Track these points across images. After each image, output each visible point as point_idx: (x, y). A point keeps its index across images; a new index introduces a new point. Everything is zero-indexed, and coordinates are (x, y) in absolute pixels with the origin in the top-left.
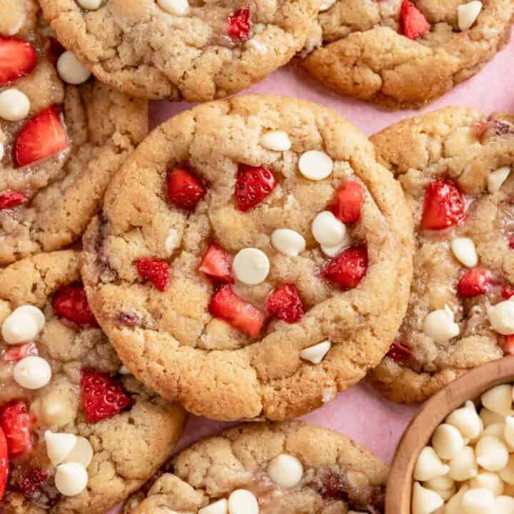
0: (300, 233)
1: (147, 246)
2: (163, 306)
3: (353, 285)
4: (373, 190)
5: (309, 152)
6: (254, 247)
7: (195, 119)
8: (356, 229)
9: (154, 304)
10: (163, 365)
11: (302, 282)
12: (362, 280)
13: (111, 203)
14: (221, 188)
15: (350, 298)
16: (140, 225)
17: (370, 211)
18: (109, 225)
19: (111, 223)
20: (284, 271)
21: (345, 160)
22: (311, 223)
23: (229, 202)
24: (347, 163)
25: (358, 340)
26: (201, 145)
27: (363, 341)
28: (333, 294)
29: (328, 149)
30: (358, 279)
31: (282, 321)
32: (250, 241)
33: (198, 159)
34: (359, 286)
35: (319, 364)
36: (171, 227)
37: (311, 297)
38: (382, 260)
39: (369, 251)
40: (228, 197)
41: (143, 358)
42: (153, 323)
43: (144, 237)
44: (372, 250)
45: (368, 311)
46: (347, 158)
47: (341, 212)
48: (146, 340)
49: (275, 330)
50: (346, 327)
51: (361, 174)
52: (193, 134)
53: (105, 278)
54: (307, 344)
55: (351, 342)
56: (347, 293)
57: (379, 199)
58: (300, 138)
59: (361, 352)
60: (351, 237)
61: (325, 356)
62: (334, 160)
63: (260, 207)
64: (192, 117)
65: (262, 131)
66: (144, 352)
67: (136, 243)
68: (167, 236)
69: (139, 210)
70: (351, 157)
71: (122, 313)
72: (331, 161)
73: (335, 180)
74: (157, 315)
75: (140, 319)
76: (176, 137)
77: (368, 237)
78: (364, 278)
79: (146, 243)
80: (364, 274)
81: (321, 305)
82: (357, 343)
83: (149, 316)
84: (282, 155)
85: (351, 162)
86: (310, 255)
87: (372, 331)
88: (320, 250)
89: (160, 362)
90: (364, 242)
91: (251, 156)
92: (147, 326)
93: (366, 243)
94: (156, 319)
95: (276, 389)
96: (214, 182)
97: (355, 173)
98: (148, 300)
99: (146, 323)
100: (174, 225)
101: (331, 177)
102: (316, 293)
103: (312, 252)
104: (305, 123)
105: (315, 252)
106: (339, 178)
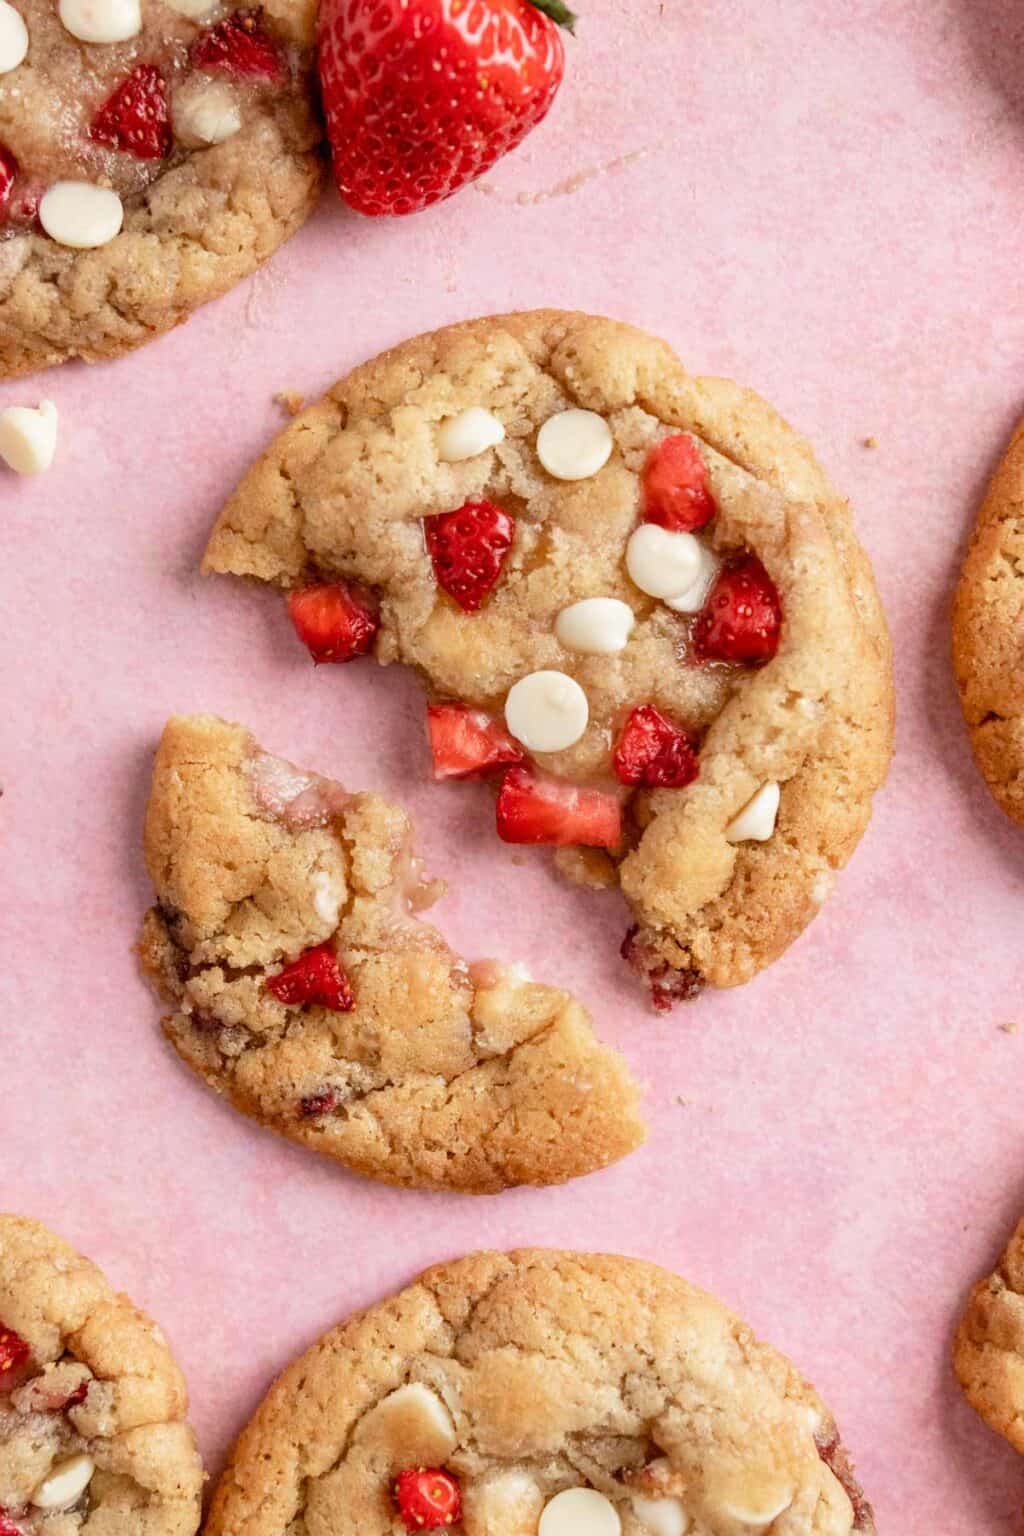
0: (610, 597)
1: (282, 931)
2: (368, 1036)
3: (766, 649)
4: (715, 437)
5: (549, 422)
6: (532, 671)
7: (284, 474)
8: (718, 532)
9: (350, 1041)
10: (441, 1147)
11: (665, 692)
12: (783, 632)
13: (167, 879)
14: (408, 587)
15: (776, 680)
16: (248, 893)
17: (730, 484)
18: (184, 921)
19: (187, 918)
20: (620, 688)
21: (628, 406)
22: (622, 565)
23: (438, 606)
24: (636, 409)
25: (829, 753)
26: (325, 524)
27: (839, 751)
28: (736, 684)
29: (581, 399)
30: (775, 633)
31: (662, 791)
32: (520, 661)
33: (331, 554)
34: (782, 648)
35: (773, 837)
36: (311, 871)
37: (696, 712)
38: (804, 571)
39: (767, 566)
40: (430, 599)
41: (396, 1157)
42: (372, 1075)
43: (266, 915)
44: (770, 561)
45: (826, 688)
46: (631, 398)
47: (671, 516)
48: (380, 1118)
49: (654, 815)
50: (796, 741)
51: (674, 417)
52: (297, 506)
53: (232, 1048)
54: (732, 811)
55: (817, 764)
56: (764, 671)
57: (735, 450)
58: (515, 404)
59: (846, 774)
60: (713, 551)
61: (777, 815)
62: (605, 414)
63: (505, 583)
64: (277, 473)
65: (434, 429)
66: (392, 1144)
67: (257, 935)
68: (312, 894)
69: (230, 866)
70: (637, 394)
71: (304, 1100)
72: (599, 421)
73: (628, 455)
74: (371, 1057)
75: (343, 1086)
76: (266, 530)
77: (750, 537)
78: (784, 626)
79: (278, 924)
80: (779, 616)
81: (723, 722)
82: (829, 759)
83: (357, 1068)
84: (497, 457)
85: (641, 402)
86: (652, 630)
87: (848, 720)
88: (666, 608)
89: (432, 1145)
90: (747, 551)
91: (435, 494)
92: (366, 1090)
93: (753, 551)
94: (373, 1065)
95: (712, 929)
96: (387, 582)
97: (662, 421)
98: (335, 1041)
99: (360, 1084)
100: (315, 864)
101: (617, 454)
102: (704, 701)
103: (652, 621)
104: (511, 370)
105: (660, 617)
106: (635, 449)
